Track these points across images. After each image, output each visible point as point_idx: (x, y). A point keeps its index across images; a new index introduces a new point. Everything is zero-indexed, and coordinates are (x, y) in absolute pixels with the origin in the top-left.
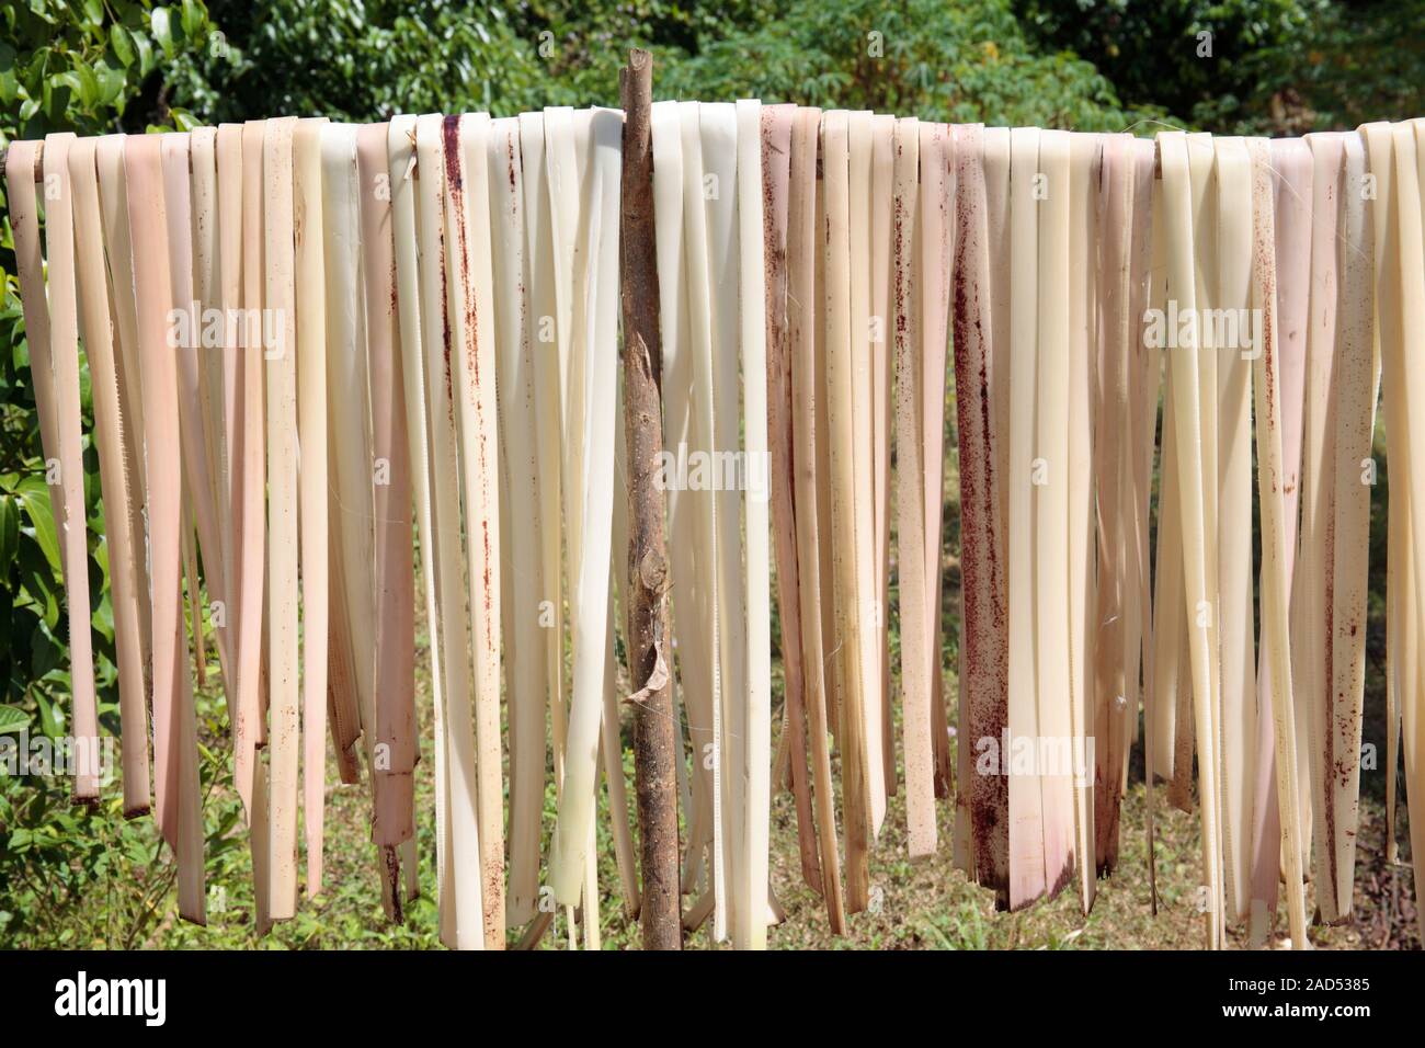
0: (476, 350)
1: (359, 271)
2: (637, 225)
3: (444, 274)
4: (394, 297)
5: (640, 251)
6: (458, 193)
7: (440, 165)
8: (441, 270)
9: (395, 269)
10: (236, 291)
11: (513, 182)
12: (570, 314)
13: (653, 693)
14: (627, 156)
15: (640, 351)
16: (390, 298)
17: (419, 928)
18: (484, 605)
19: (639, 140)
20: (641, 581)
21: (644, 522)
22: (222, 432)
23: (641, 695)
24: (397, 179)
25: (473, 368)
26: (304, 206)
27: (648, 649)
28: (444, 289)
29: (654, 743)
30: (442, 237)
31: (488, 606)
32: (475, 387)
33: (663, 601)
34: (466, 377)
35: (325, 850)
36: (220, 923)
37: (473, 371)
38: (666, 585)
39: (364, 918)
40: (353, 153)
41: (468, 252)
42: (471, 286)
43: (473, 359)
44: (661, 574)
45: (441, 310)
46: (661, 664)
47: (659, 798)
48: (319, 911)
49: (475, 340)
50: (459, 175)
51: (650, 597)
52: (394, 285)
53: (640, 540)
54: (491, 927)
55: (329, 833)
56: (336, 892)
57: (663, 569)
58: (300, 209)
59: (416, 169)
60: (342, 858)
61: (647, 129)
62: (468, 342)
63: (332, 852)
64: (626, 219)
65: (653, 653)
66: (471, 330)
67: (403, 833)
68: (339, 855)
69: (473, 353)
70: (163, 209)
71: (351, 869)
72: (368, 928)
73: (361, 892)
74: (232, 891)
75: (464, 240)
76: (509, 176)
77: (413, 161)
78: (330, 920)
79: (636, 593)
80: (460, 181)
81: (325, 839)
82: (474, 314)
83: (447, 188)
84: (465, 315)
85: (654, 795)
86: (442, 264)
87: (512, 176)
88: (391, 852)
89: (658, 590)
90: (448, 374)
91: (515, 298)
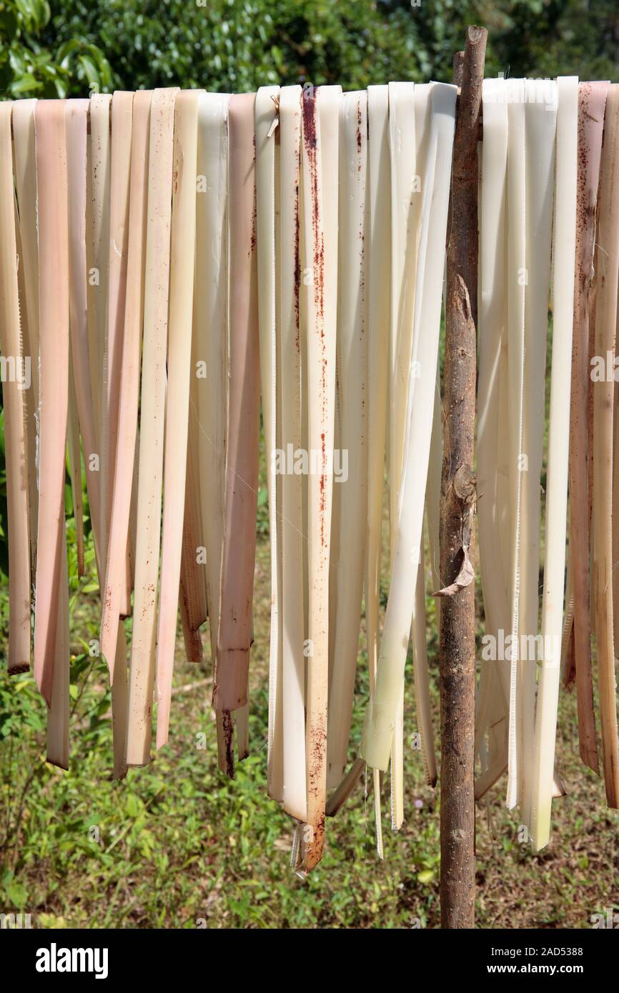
0: (322, 286)
1: (225, 218)
2: (463, 186)
3: (297, 220)
4: (254, 240)
5: (466, 208)
6: (313, 151)
7: (298, 126)
8: (295, 216)
9: (256, 216)
10: (122, 230)
11: (359, 144)
12: (404, 257)
13: (461, 588)
14: (459, 122)
15: (462, 295)
16: (250, 241)
17: (235, 792)
18: (319, 506)
19: (471, 108)
20: (454, 491)
21: (457, 442)
22: (105, 350)
23: (450, 590)
24: (261, 139)
25: (319, 301)
26: (182, 160)
27: (456, 552)
28: (297, 233)
29: (458, 634)
30: (297, 188)
31: (322, 507)
32: (320, 317)
33: (471, 511)
34: (312, 308)
35: (170, 733)
36: (94, 779)
37: (319, 304)
38: (475, 497)
39: (197, 783)
40: (225, 115)
41: (318, 201)
42: (320, 231)
43: (319, 294)
44: (472, 486)
45: (293, 251)
46: (468, 565)
47: (460, 681)
48: (165, 775)
49: (322, 278)
50: (314, 135)
51: (461, 505)
52: (254, 230)
53: (453, 456)
54: (314, 786)
55: (174, 721)
56: (177, 763)
57: (473, 481)
58: (179, 162)
59: (278, 129)
60: (182, 740)
61: (479, 98)
62: (315, 279)
63: (175, 735)
64: (455, 180)
65: (461, 555)
66: (318, 269)
67: (239, 701)
68: (180, 737)
69: (320, 288)
70: (64, 160)
71: (188, 747)
72: (199, 790)
73: (195, 763)
74: (103, 756)
75: (316, 191)
76: (356, 138)
77: (276, 123)
78: (173, 781)
79: (448, 503)
80: (315, 141)
81: (170, 725)
82: (321, 255)
83: (304, 146)
84: (314, 256)
85: (456, 679)
86: (296, 211)
87: (359, 138)
88: (227, 716)
89: (468, 500)
90: (297, 306)
91: (357, 245)
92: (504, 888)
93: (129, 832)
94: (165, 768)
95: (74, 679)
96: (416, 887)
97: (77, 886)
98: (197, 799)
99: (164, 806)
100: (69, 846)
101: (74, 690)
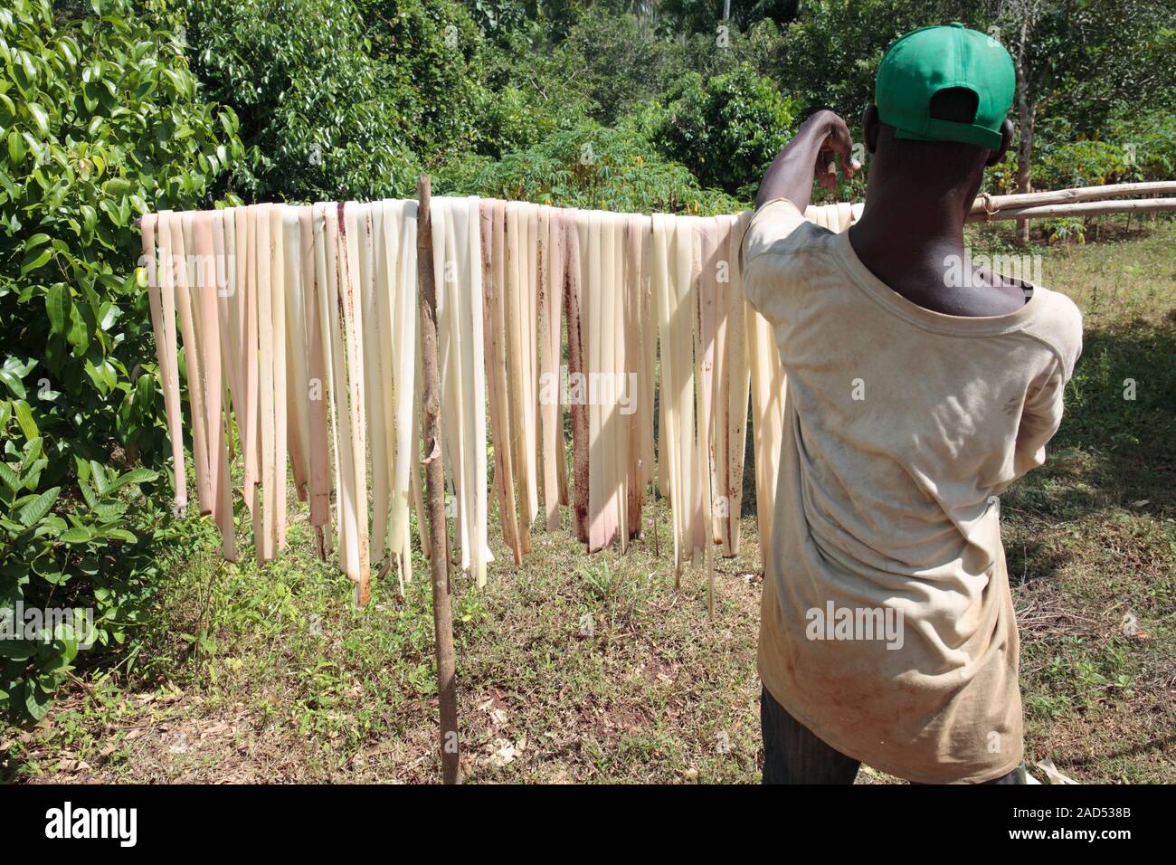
1: (300, 272)
2: (424, 251)
3: (338, 273)
4: (316, 284)
5: (426, 264)
6: (344, 237)
7: (336, 224)
8: (336, 271)
9: (316, 271)
11: (368, 233)
12: (395, 291)
13: (433, 460)
14: (419, 221)
15: (426, 308)
16: (314, 284)
19: (425, 214)
20: (427, 410)
21: (429, 384)
23: (428, 460)
24: (317, 231)
26: (275, 243)
27: (431, 440)
28: (338, 280)
29: (435, 482)
30: (337, 257)
32: (352, 323)
33: (437, 419)
34: (348, 318)
38: (439, 412)
40: (297, 220)
41: (348, 264)
42: (350, 278)
43: (352, 311)
44: (437, 407)
45: (336, 289)
46: (437, 447)
47: (437, 506)
49: (352, 303)
50: (344, 229)
51: (432, 417)
52: (316, 278)
53: (427, 392)
57: (437, 405)
58: (273, 245)
59: (325, 226)
61: (428, 209)
62: (349, 303)
64: (420, 249)
65: (433, 442)
66: (350, 298)
67: (324, 521)
69: (352, 308)
70: (212, 244)
75: (347, 258)
76: (367, 230)
77: (324, 223)
79: (425, 416)
80: (345, 232)
82: (352, 291)
83: (339, 235)
84: (348, 292)
85: (434, 505)
86: (337, 269)
89: (435, 414)
90: (340, 318)
91: (370, 284)
92: (514, 620)
93: (280, 606)
94: (304, 566)
95: (236, 513)
96: (462, 625)
97: (249, 641)
98: (326, 584)
99: (303, 589)
100: (242, 617)
101: (237, 520)
